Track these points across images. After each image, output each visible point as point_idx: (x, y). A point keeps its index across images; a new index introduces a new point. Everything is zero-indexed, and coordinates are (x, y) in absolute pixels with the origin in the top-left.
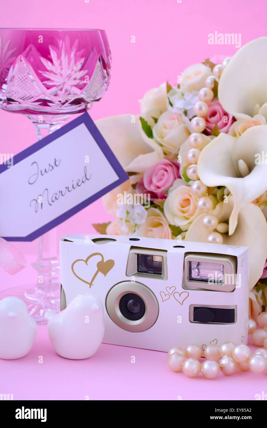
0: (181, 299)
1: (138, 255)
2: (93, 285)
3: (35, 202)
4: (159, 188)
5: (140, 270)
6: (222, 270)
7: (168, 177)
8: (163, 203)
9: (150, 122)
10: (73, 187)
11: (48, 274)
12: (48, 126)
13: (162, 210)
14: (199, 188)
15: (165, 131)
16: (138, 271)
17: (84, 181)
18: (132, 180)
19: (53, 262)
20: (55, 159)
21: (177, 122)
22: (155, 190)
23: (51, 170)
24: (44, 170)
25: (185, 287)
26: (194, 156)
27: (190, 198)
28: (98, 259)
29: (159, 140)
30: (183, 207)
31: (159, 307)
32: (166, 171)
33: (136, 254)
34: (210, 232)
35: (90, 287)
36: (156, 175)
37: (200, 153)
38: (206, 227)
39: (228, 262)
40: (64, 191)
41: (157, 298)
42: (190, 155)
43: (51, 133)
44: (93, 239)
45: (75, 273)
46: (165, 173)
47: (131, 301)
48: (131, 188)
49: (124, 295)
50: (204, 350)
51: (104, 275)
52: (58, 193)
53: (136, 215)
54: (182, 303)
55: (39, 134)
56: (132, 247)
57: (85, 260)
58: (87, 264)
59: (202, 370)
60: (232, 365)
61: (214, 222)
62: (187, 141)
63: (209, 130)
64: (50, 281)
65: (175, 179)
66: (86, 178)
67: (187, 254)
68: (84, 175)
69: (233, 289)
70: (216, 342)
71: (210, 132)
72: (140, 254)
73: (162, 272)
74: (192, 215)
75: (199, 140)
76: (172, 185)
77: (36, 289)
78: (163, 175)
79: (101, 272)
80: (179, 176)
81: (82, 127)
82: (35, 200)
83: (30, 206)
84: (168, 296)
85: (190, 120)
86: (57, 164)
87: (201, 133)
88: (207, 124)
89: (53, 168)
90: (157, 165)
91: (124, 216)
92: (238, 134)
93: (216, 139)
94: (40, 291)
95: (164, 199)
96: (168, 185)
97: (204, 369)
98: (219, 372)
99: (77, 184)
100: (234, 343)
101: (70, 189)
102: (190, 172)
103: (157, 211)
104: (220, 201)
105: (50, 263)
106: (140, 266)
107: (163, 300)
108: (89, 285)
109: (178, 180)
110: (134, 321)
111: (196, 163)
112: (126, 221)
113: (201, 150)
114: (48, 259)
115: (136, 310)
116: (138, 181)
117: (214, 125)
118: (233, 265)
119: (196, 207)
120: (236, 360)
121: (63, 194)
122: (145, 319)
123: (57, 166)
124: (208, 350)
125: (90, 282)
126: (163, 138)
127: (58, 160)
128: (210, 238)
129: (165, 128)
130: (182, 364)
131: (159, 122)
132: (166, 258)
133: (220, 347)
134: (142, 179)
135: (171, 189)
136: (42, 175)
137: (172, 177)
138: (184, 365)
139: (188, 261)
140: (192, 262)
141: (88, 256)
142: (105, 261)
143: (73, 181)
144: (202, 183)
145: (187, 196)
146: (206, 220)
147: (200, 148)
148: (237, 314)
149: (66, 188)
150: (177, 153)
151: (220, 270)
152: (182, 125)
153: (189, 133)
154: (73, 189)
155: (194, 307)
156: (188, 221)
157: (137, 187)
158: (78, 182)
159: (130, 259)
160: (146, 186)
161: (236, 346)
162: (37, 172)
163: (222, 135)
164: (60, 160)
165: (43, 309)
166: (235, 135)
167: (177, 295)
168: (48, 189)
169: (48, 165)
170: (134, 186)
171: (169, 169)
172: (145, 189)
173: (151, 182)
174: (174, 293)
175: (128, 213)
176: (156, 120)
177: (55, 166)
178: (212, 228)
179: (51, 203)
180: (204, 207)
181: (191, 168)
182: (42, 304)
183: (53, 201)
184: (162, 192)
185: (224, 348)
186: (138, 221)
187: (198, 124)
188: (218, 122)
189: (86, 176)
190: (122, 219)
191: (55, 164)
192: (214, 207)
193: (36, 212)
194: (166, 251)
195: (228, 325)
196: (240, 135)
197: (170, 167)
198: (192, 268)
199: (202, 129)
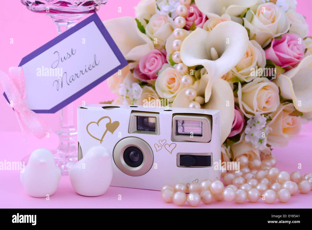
0: (170, 149)
1: (137, 117)
2: (103, 141)
3: (57, 82)
4: (150, 71)
5: (139, 129)
6: (201, 127)
7: (158, 64)
8: (154, 82)
9: (143, 23)
10: (86, 70)
11: (67, 138)
12: (67, 23)
13: (154, 88)
14: (181, 69)
15: (155, 28)
16: (137, 130)
17: (94, 66)
18: (130, 66)
19: (70, 130)
20: (72, 49)
21: (163, 21)
22: (148, 73)
23: (69, 58)
24: (64, 57)
25: (173, 140)
26: (177, 45)
27: (175, 77)
28: (107, 121)
29: (150, 35)
30: (169, 84)
31: (154, 156)
32: (157, 58)
33: (135, 116)
34: (191, 102)
35: (101, 143)
36: (149, 61)
37: (182, 43)
38: (188, 97)
39: (206, 119)
40: (79, 73)
41: (152, 149)
42: (175, 45)
43: (68, 29)
44: (102, 106)
45: (89, 132)
46: (156, 60)
47: (132, 153)
48: (130, 72)
49: (127, 148)
50: (188, 188)
51: (112, 133)
52: (74, 75)
53: (134, 92)
54: (171, 152)
55: (59, 31)
56: (133, 111)
57: (97, 122)
58: (98, 125)
59: (188, 200)
60: (210, 196)
61: (194, 94)
62: (172, 35)
63: (188, 27)
64: (69, 144)
65: (163, 64)
66: (96, 64)
67: (174, 114)
68: (94, 62)
69: (209, 141)
70: (197, 181)
71: (189, 28)
72: (139, 116)
73: (155, 130)
74: (176, 90)
75: (181, 33)
76: (161, 68)
77: (58, 150)
78: (154, 61)
79: (109, 130)
80: (166, 61)
81: (92, 24)
82: (56, 81)
83: (53, 86)
84: (160, 147)
85: (174, 20)
86: (74, 53)
87: (182, 28)
88: (186, 22)
89: (70, 56)
90: (150, 54)
91: (125, 93)
92: (210, 29)
93: (193, 32)
94: (61, 152)
95: (155, 79)
96: (157, 69)
97: (189, 199)
98: (200, 202)
99: (89, 68)
100: (211, 181)
101: (83, 73)
102: (174, 57)
103: (150, 88)
104: (197, 79)
105: (69, 130)
106: (139, 126)
107: (156, 150)
108: (100, 141)
109: (165, 64)
110: (135, 168)
111: (179, 50)
112: (126, 97)
113: (182, 41)
114: (66, 128)
115: (136, 159)
116: (135, 67)
117: (192, 23)
118: (209, 122)
119: (179, 84)
120: (213, 192)
121: (78, 76)
122: (143, 165)
123: (73, 54)
124: (191, 187)
125: (100, 139)
126: (153, 34)
127: (74, 50)
128: (191, 106)
129: (155, 26)
130: (173, 196)
131: (150, 22)
132: (159, 119)
133: (200, 184)
134: (138, 66)
135: (160, 71)
136: (62, 61)
137: (161, 63)
138: (174, 197)
139: (176, 120)
140: (178, 121)
141: (99, 119)
142: (112, 122)
143: (85, 66)
144: (184, 65)
145: (173, 76)
146: (187, 92)
147: (182, 39)
148: (212, 159)
149: (80, 71)
150: (164, 45)
151: (200, 126)
152: (168, 24)
153: (173, 30)
154: (86, 72)
155: (180, 155)
156: (173, 95)
157: (134, 72)
158: (89, 67)
159: (131, 120)
160: (141, 70)
161: (212, 182)
162: (58, 60)
163: (198, 29)
164: (76, 50)
165: (63, 165)
166: (208, 30)
167: (167, 146)
168: (67, 73)
169: (67, 54)
170: (132, 71)
171: (159, 57)
172: (141, 72)
173: (145, 67)
174: (165, 145)
175: (128, 91)
176: (147, 22)
177: (72, 55)
178: (192, 99)
179: (69, 83)
180: (186, 83)
181: (175, 54)
182: (63, 161)
183: (70, 82)
184: (153, 74)
185: (203, 184)
186: (135, 97)
187: (180, 22)
188: (195, 20)
189: (95, 62)
190: (123, 96)
191: (72, 53)
192: (193, 83)
193: (58, 90)
194: (159, 113)
195: (206, 168)
196: (212, 29)
197: (159, 56)
198: (178, 126)
199: (183, 26)
